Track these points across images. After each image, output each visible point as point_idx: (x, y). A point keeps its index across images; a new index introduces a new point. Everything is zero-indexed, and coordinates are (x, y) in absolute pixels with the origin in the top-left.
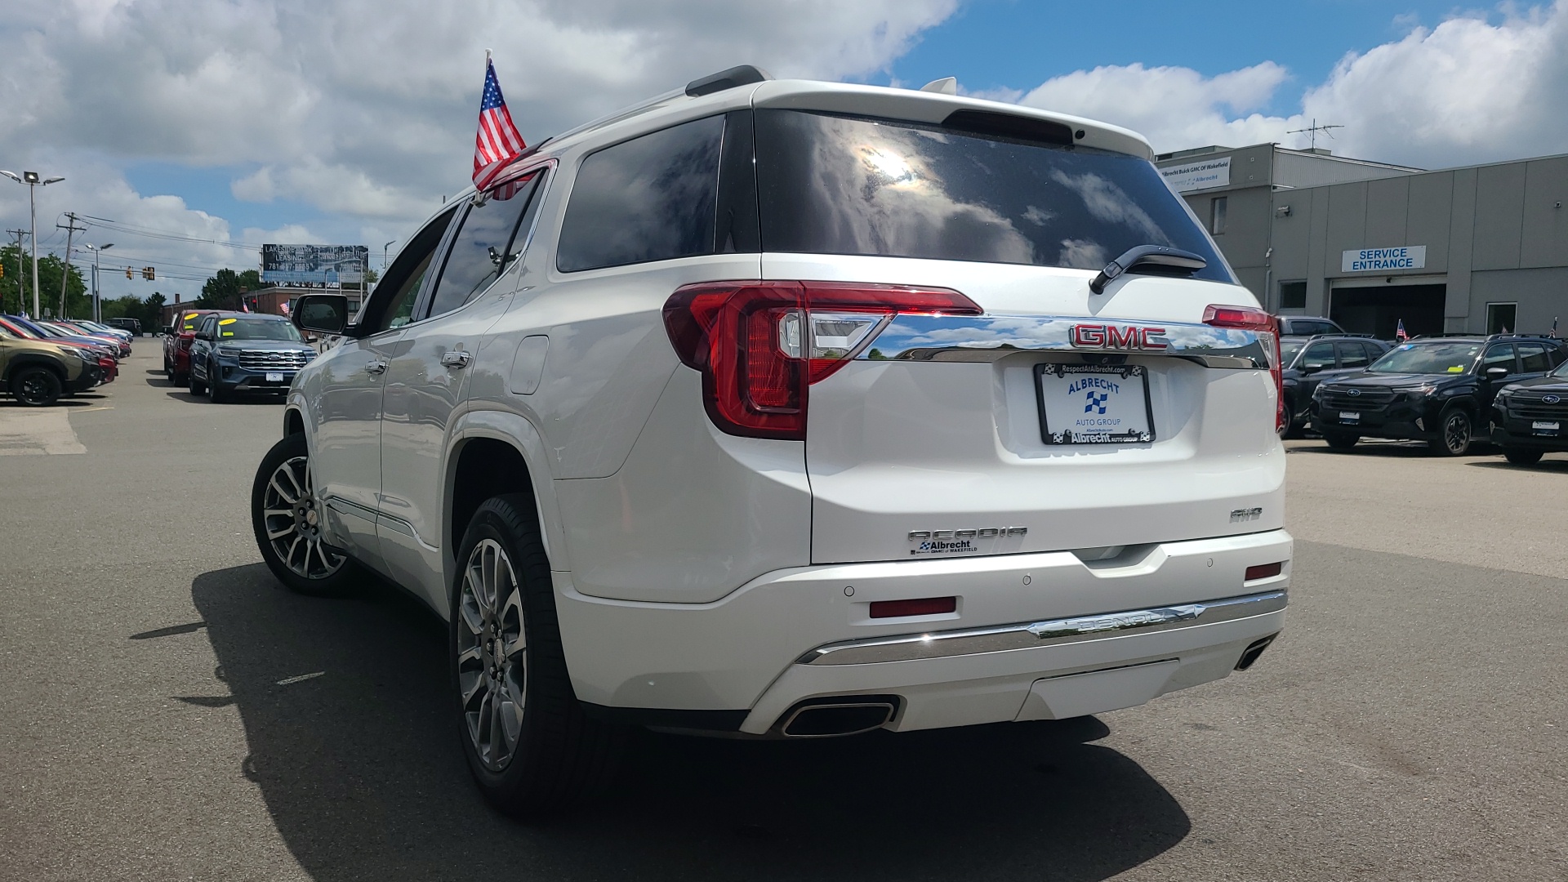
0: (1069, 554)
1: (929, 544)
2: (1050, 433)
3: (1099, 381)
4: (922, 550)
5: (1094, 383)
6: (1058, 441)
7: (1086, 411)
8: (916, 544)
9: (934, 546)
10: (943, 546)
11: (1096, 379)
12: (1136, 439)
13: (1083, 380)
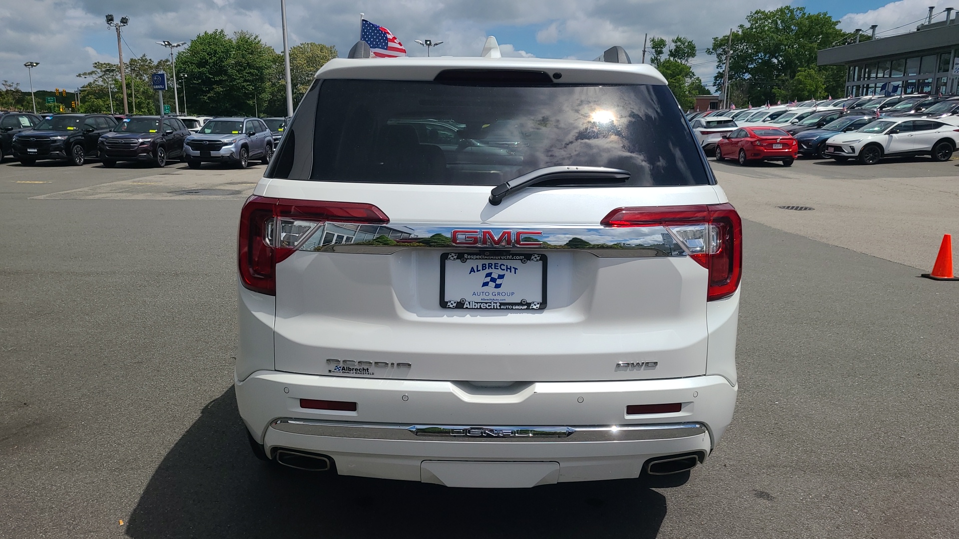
0: (449, 383)
1: (340, 367)
2: (446, 300)
3: (499, 265)
4: (335, 371)
5: (493, 267)
6: (451, 306)
7: (483, 286)
8: (332, 367)
9: (343, 369)
10: (350, 369)
11: (495, 264)
12: (525, 307)
13: (483, 265)
